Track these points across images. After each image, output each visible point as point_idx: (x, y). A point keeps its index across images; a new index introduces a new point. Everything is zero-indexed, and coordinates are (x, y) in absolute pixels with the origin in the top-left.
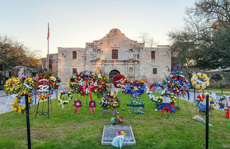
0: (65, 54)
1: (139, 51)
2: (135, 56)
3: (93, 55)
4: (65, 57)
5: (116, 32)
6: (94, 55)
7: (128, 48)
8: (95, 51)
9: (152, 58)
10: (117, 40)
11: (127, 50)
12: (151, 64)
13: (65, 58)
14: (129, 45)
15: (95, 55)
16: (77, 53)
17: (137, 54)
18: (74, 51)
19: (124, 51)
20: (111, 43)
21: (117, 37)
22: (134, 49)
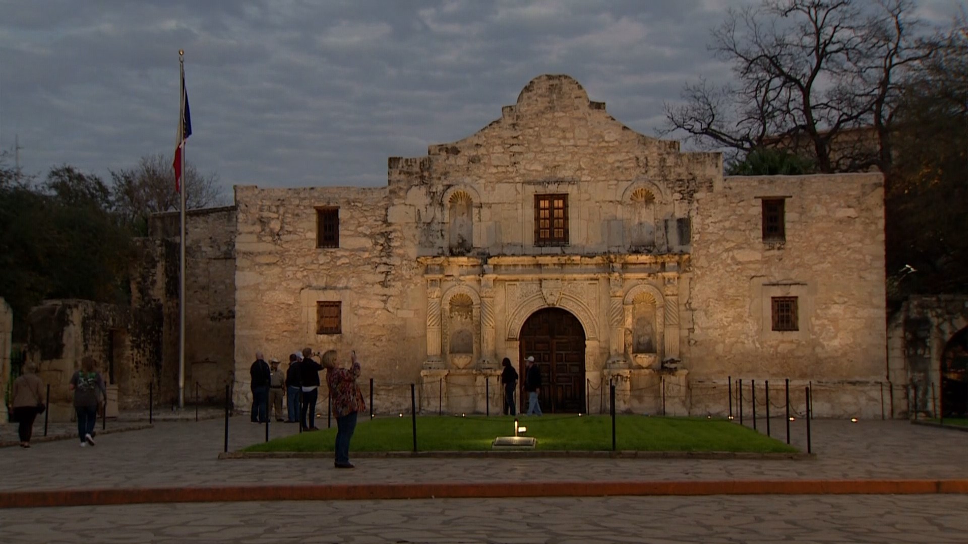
0: (275, 226)
1: (688, 196)
2: (666, 227)
3: (429, 223)
4: (276, 236)
5: (555, 96)
6: (435, 227)
7: (625, 185)
8: (441, 204)
9: (765, 236)
10: (565, 138)
11: (620, 192)
12: (763, 272)
13: (274, 242)
14: (632, 164)
15: (439, 227)
16: (343, 214)
17: (679, 215)
18: (322, 204)
19: (604, 202)
20: (531, 156)
21: (562, 124)
22: (662, 186)
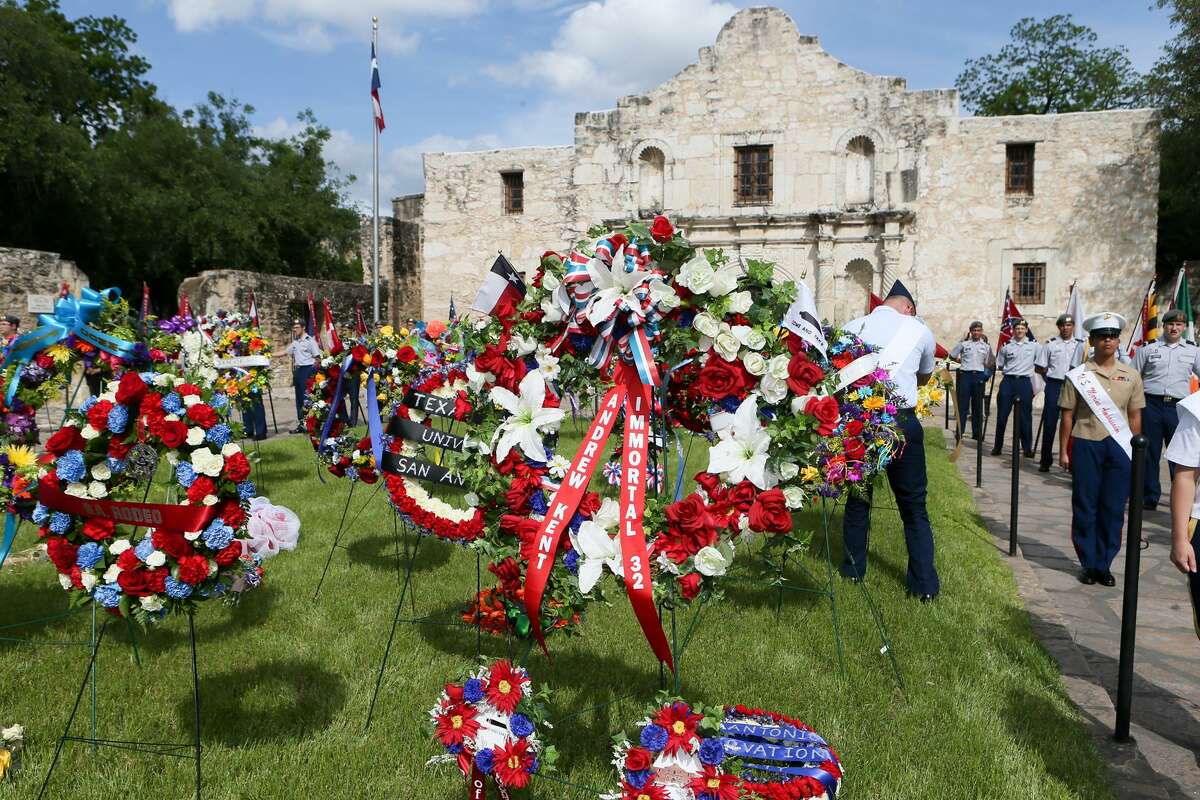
0: (461, 191)
1: (916, 143)
2: (888, 181)
3: (617, 185)
4: (461, 204)
5: (759, 32)
6: (623, 187)
7: (839, 131)
8: (630, 162)
9: (1010, 189)
10: (769, 79)
11: (833, 142)
12: (1005, 233)
13: (461, 210)
14: (849, 107)
15: (629, 187)
16: (526, 178)
17: (903, 167)
18: (507, 167)
19: (813, 152)
20: (729, 102)
21: (766, 64)
22: (884, 133)
